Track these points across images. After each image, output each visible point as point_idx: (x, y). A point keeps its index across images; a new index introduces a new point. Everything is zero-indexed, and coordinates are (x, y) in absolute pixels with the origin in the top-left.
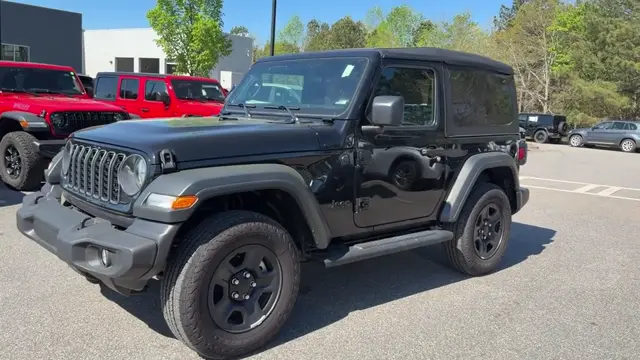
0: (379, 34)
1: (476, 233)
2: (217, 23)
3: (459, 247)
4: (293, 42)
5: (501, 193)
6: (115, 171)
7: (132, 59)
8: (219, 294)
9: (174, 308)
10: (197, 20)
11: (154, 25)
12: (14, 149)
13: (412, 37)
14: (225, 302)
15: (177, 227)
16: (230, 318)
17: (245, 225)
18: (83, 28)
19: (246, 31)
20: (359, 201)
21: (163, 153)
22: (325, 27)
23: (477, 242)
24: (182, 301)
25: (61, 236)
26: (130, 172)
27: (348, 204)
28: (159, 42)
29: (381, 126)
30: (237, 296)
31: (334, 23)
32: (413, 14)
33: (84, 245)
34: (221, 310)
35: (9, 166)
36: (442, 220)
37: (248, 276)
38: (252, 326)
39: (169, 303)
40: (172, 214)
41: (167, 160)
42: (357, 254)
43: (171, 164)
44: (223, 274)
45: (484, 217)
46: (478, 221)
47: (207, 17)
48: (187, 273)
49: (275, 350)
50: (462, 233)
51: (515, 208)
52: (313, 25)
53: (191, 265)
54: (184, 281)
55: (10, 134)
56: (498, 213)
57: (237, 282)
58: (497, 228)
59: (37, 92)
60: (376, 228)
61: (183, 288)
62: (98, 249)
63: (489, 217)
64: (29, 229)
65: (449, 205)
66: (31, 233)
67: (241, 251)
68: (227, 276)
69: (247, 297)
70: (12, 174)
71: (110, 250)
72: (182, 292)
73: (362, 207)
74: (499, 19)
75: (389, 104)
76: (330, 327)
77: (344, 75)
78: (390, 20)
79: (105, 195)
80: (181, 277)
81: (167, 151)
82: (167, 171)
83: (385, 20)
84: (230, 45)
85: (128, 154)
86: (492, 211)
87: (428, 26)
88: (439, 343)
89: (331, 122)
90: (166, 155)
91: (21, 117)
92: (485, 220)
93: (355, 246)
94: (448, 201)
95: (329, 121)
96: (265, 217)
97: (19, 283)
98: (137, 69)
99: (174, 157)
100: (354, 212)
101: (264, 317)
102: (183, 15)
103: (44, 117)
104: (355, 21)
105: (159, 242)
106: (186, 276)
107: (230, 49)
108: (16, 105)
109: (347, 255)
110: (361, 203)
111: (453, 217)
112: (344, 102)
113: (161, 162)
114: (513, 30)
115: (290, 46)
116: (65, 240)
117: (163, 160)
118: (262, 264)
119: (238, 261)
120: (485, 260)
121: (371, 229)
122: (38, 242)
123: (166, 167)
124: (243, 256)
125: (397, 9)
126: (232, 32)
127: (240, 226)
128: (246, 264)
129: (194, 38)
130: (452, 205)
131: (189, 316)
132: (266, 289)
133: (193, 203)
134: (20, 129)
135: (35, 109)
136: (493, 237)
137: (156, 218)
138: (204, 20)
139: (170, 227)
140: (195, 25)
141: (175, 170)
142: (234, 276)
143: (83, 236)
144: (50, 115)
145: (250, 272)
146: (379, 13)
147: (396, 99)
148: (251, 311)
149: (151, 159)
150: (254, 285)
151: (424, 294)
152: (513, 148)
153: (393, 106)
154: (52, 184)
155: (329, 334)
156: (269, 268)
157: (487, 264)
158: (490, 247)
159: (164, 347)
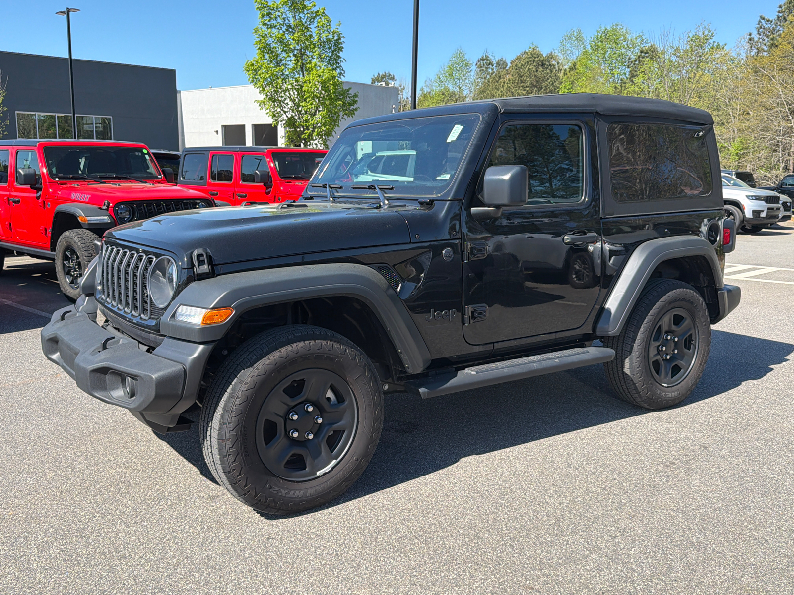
0: (581, 69)
1: (653, 352)
2: (336, 73)
3: (627, 371)
4: (456, 90)
5: (691, 293)
6: (144, 277)
7: (243, 127)
8: (271, 432)
9: (211, 450)
10: (309, 71)
11: (254, 81)
12: (73, 252)
13: (628, 70)
14: (280, 442)
15: (210, 347)
16: (288, 462)
17: (301, 344)
18: (178, 88)
19: (393, 79)
20: (469, 309)
21: (195, 253)
22: (501, 64)
23: (656, 365)
24: (221, 440)
25: (79, 360)
26: (162, 279)
27: (454, 314)
28: (262, 103)
29: (498, 207)
30: (296, 435)
31: (513, 57)
32: (629, 37)
33: (103, 371)
34: (275, 452)
35: (68, 273)
36: (598, 334)
37: (310, 409)
38: (318, 473)
39: (207, 443)
40: (202, 330)
41: (201, 263)
42: (467, 381)
43: (205, 268)
44: (276, 405)
45: (665, 328)
46: (656, 333)
47: (323, 66)
48: (225, 405)
49: (352, 504)
50: (631, 352)
51: (716, 315)
52: (485, 62)
53: (231, 396)
54: (222, 415)
55: (68, 233)
56: (687, 323)
57: (295, 417)
58: (688, 343)
59: (101, 178)
60: (497, 346)
61: (222, 425)
62: (121, 376)
63: (674, 327)
64: (54, 352)
65: (609, 312)
66: (55, 356)
67: (298, 377)
68: (282, 410)
69: (311, 437)
70: (72, 282)
71: (134, 377)
72: (220, 429)
73: (474, 317)
74: (756, 37)
75: (507, 177)
76: (431, 478)
77: (449, 140)
78: (595, 48)
79: (135, 308)
80: (220, 410)
81: (201, 251)
82: (202, 277)
83: (588, 47)
84: (355, 102)
85: (157, 256)
86: (678, 320)
87: (650, 53)
88: (574, 501)
89: (430, 204)
90: (199, 256)
91: (79, 210)
92: (667, 332)
93: (467, 370)
94: (607, 306)
95: (428, 204)
96: (329, 333)
97: (57, 419)
98: (249, 142)
99: (210, 259)
100: (464, 324)
101: (334, 462)
102: (291, 65)
103: (107, 210)
104: (545, 53)
105: (187, 367)
106: (224, 409)
107: (356, 106)
108: (74, 196)
109: (453, 382)
110: (473, 313)
111: (614, 329)
112: (447, 177)
113: (193, 266)
114: (777, 52)
115: (452, 95)
116: (83, 365)
117: (195, 262)
118: (330, 394)
119: (295, 390)
120: (668, 388)
121: (490, 347)
122: (63, 367)
123: (200, 271)
124: (302, 383)
125: (606, 32)
126: (373, 81)
127: (294, 345)
128: (307, 393)
129: (307, 95)
130: (613, 311)
131: (231, 458)
132: (336, 427)
133: (227, 316)
134: (78, 225)
135: (96, 200)
136: (681, 356)
137: (185, 336)
138: (320, 69)
139: (201, 347)
140: (306, 78)
141: (212, 274)
142: (291, 409)
143: (101, 360)
144: (114, 207)
145: (313, 404)
146: (579, 38)
147: (515, 169)
148: (316, 454)
149: (182, 261)
150: (320, 421)
151: (570, 435)
152: (713, 229)
153: (512, 178)
154: (87, 295)
155: (426, 485)
156: (340, 399)
157: (672, 394)
158: (676, 370)
159: (213, 498)
